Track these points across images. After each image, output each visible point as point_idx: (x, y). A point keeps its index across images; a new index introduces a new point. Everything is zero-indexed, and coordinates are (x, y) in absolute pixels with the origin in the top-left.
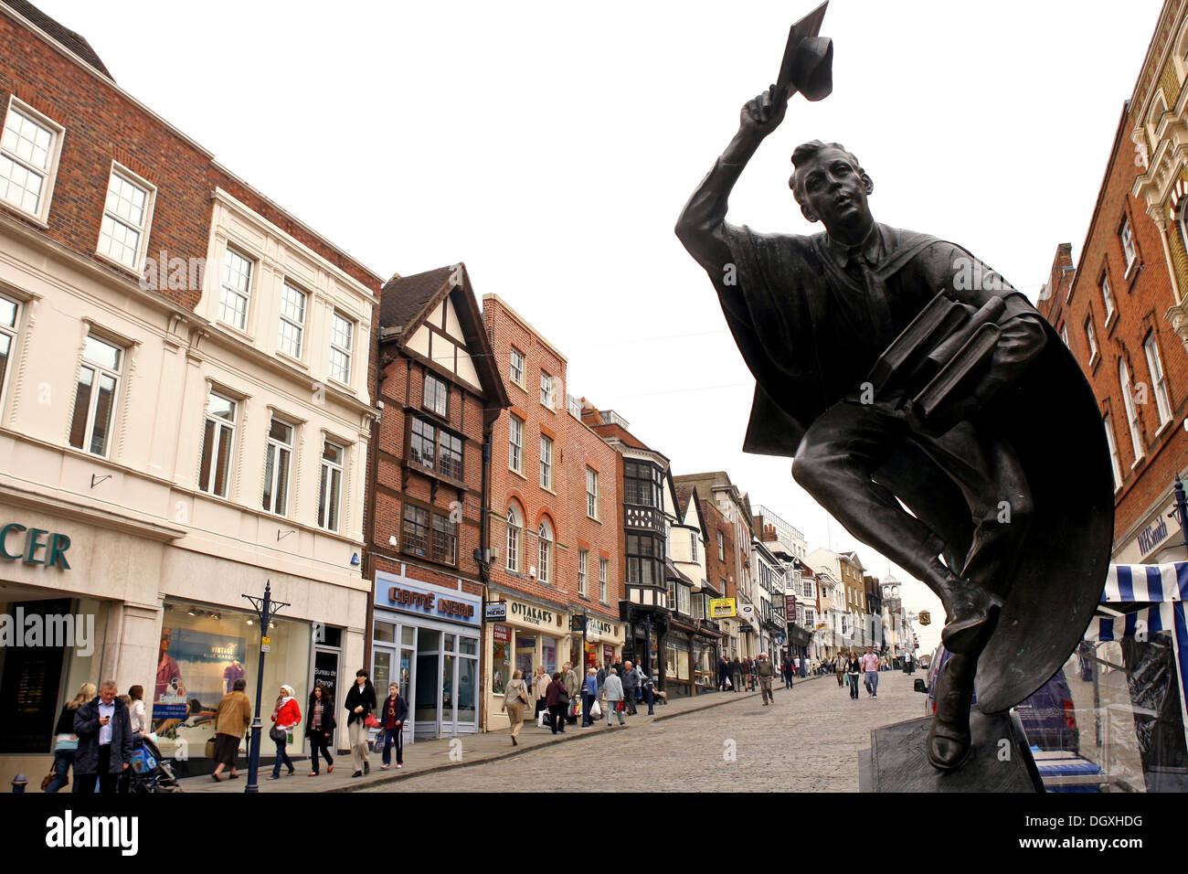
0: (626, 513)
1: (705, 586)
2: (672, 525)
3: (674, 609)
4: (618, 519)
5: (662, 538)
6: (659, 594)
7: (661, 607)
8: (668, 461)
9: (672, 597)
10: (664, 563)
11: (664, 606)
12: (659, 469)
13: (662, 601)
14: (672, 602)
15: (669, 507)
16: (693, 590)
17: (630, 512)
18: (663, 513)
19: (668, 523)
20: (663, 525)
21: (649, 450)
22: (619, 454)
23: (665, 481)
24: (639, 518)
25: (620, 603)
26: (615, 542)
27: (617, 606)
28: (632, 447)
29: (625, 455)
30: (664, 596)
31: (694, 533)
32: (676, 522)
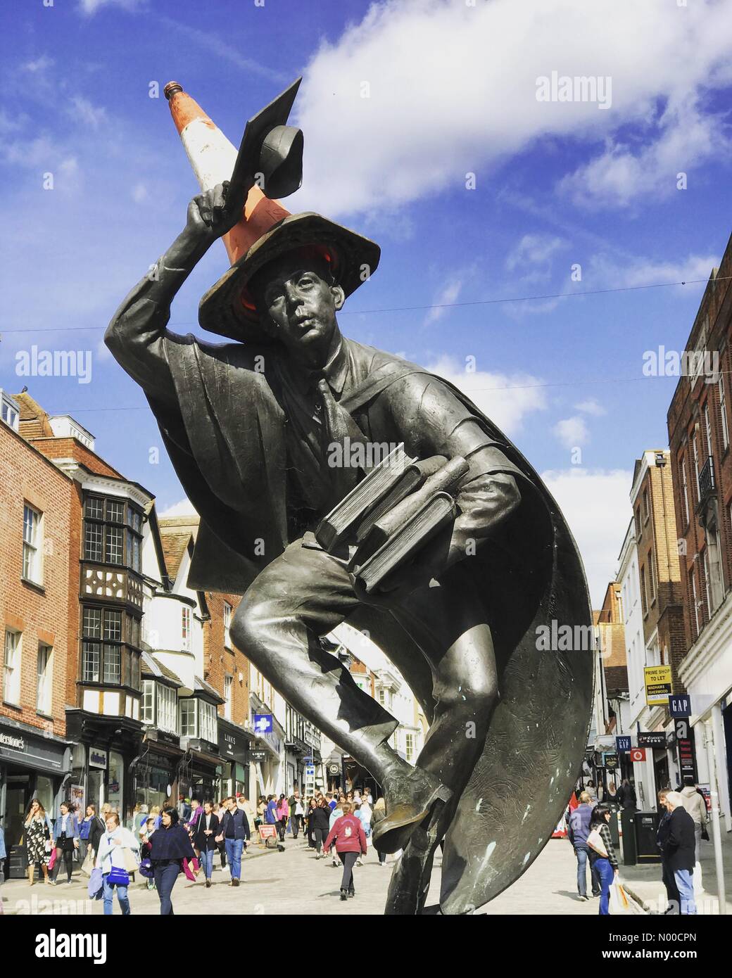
0: (83, 576)
1: (201, 688)
2: (156, 595)
3: (151, 722)
4: (71, 583)
5: (136, 614)
6: (129, 699)
7: (131, 720)
8: (152, 497)
9: (149, 703)
10: (139, 653)
11: (136, 717)
12: (136, 509)
13: (132, 709)
14: (149, 711)
15: (150, 568)
16: (181, 693)
17: (89, 573)
18: (140, 578)
19: (147, 591)
20: (140, 596)
21: (124, 480)
22: (77, 484)
23: (146, 528)
24: (104, 584)
25: (68, 713)
26: (64, 620)
27: (64, 717)
28: (96, 475)
29: (85, 486)
30: (136, 702)
31: (187, 607)
32: (160, 590)
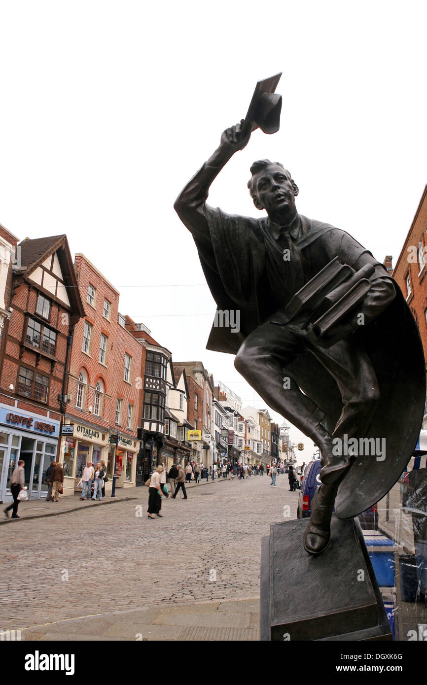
0: (145, 380)
1: (186, 423)
2: (170, 389)
3: (168, 434)
5: (164, 395)
6: (160, 425)
7: (160, 433)
8: (171, 353)
9: (167, 428)
10: (164, 409)
11: (162, 432)
12: (165, 358)
13: (161, 430)
14: (167, 431)
15: (169, 379)
16: (179, 424)
17: (147, 380)
18: (166, 382)
19: (168, 387)
20: (165, 388)
21: (161, 347)
22: (144, 348)
23: (168, 364)
24: (152, 384)
25: (138, 429)
26: (138, 395)
27: (136, 431)
28: (151, 344)
29: (147, 349)
30: (163, 427)
31: (182, 394)
32: (172, 387)
